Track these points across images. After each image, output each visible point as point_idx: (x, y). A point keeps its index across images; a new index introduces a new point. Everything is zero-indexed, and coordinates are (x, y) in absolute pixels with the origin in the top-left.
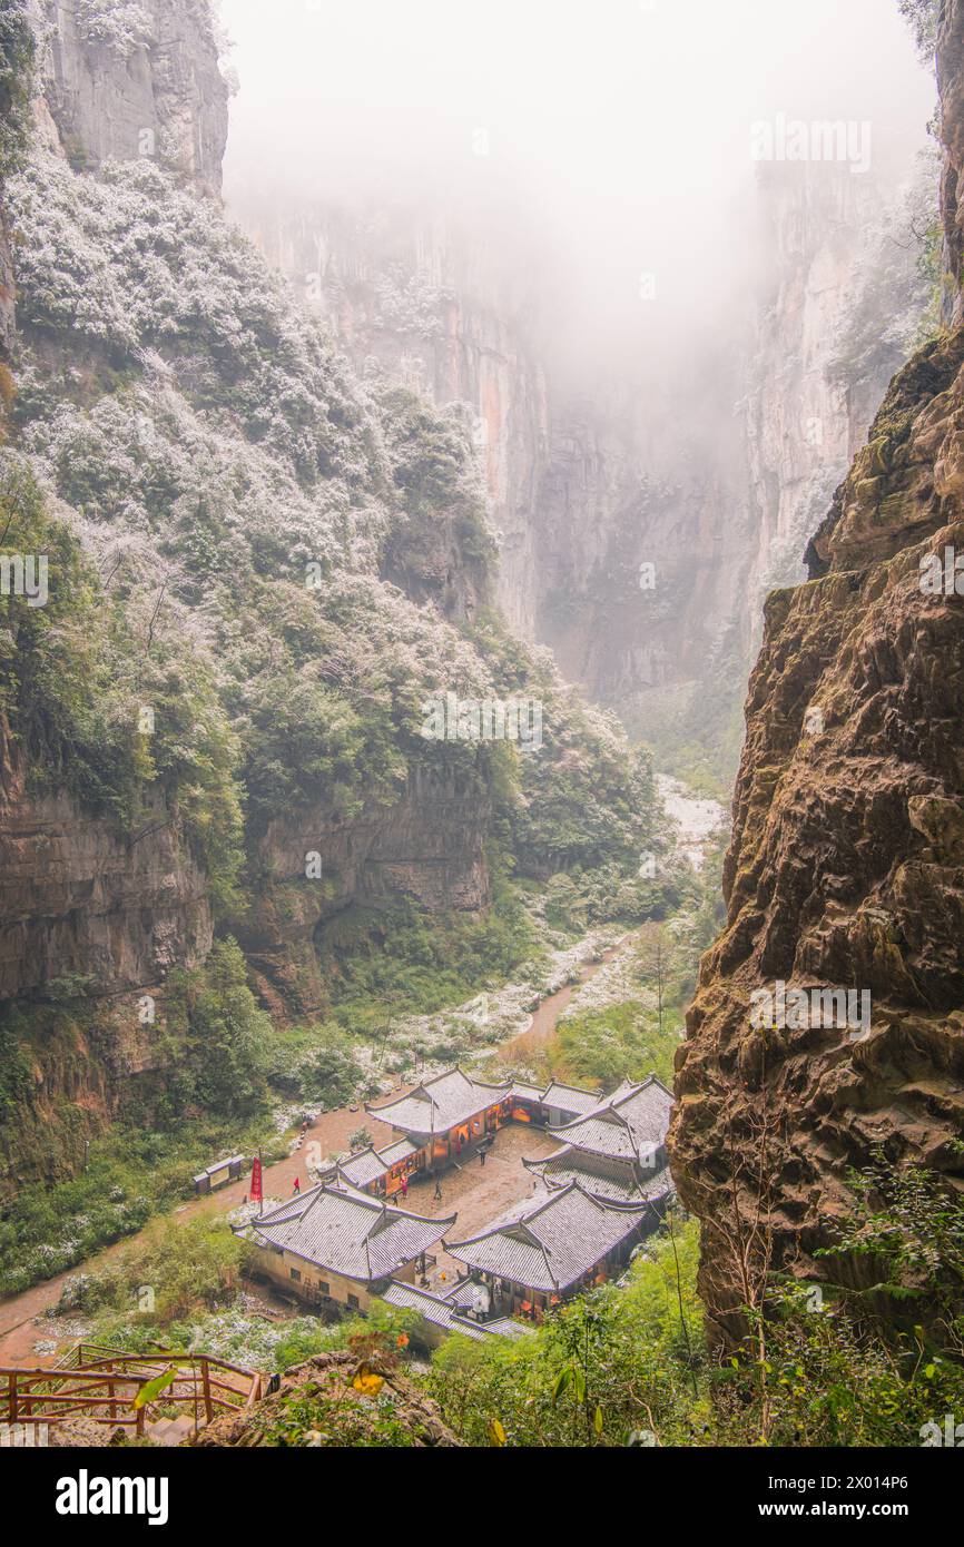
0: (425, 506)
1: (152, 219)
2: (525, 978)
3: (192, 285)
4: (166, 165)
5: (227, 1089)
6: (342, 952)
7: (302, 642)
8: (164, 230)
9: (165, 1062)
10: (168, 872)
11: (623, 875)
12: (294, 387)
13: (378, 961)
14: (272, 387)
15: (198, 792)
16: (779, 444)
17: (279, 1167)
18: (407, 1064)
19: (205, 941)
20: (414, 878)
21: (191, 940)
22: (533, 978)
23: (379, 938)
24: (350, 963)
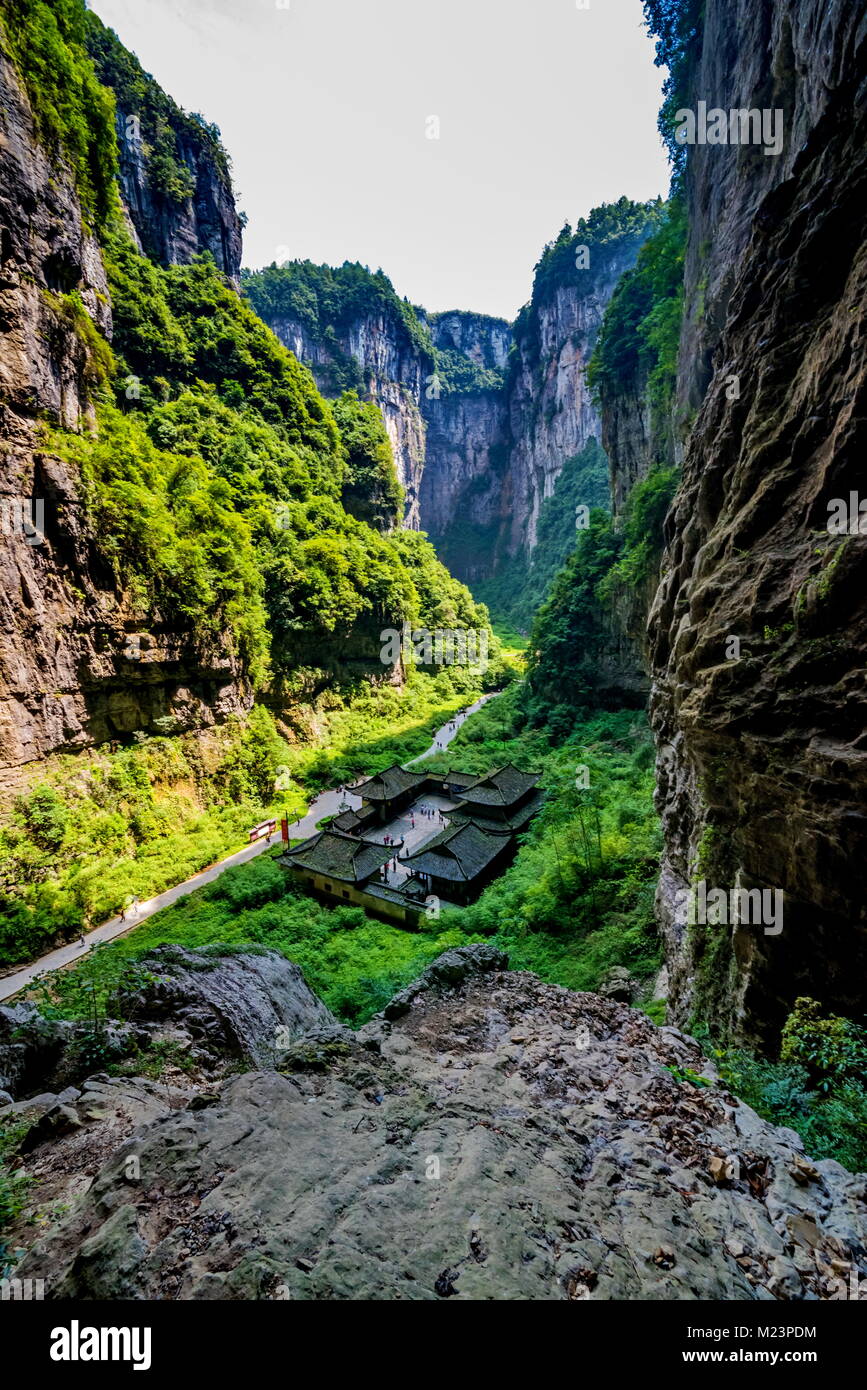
16: (545, 450)
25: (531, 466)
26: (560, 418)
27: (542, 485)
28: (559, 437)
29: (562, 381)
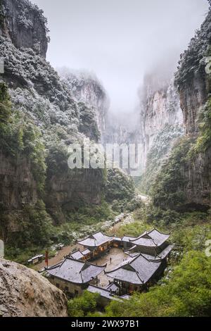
0: (87, 124)
1: (31, 58)
2: (110, 219)
3: (39, 70)
4: (34, 50)
5: (38, 238)
6: (68, 212)
7: (61, 136)
8: (34, 61)
9: (22, 230)
10: (26, 177)
11: (128, 201)
12: (60, 93)
13: (77, 213)
14: (55, 92)
15: (35, 154)
16: (149, 129)
17: (52, 259)
18: (85, 236)
19: (35, 200)
20: (85, 196)
21: (31, 198)
22: (112, 219)
23: (77, 209)
24: (70, 214)
25: (144, 135)
26: (154, 117)
27: (148, 141)
28: (155, 124)
29: (155, 105)
